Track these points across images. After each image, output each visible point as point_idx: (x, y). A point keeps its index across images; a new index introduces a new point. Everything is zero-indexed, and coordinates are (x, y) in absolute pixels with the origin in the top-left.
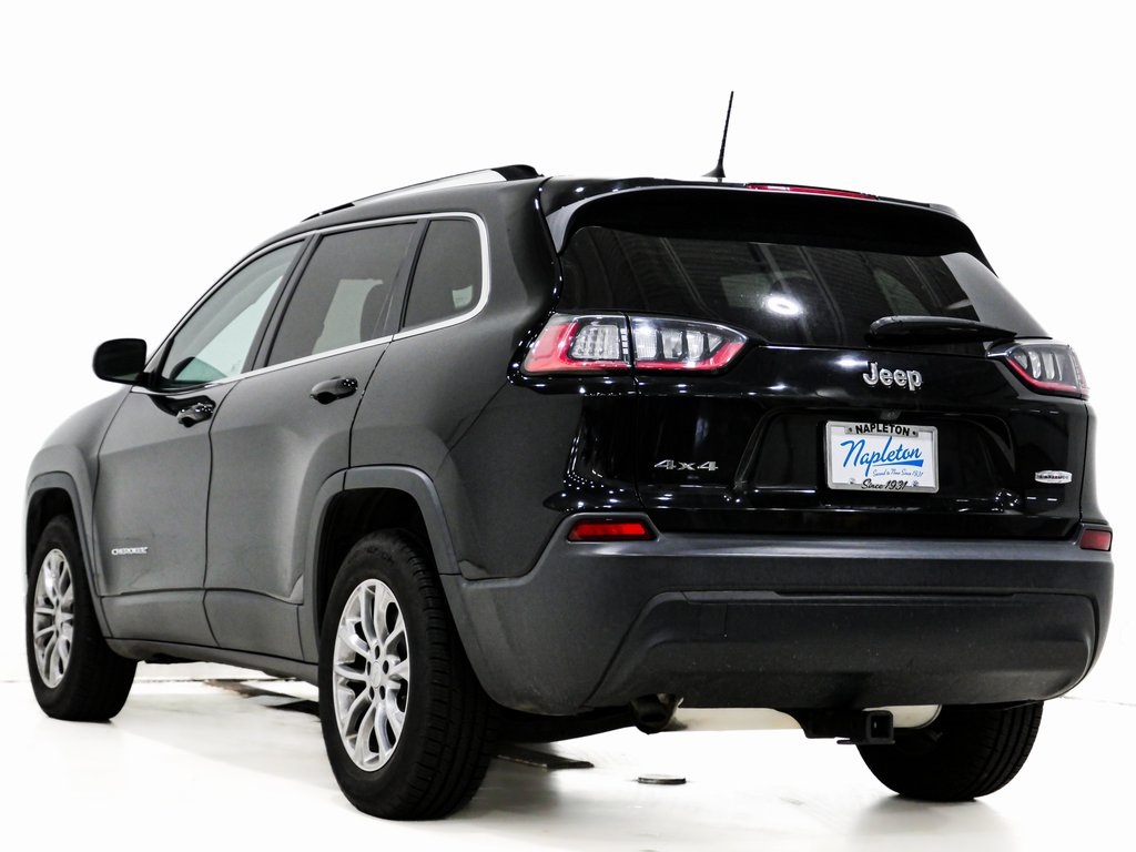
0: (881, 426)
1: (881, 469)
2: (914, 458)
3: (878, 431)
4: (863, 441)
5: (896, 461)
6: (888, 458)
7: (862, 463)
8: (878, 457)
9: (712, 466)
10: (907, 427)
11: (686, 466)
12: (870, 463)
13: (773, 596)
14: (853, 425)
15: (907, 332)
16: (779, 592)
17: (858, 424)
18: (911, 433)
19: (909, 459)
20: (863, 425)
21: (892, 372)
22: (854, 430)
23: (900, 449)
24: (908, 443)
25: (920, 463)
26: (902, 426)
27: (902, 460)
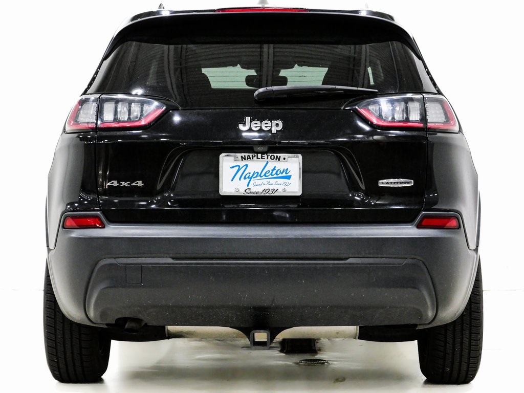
0: (260, 155)
1: (259, 182)
2: (284, 174)
3: (257, 158)
4: (247, 165)
5: (270, 176)
6: (265, 175)
7: (245, 178)
8: (258, 175)
9: (140, 184)
10: (279, 155)
11: (124, 184)
12: (251, 178)
13: (170, 261)
14: (239, 155)
15: (285, 96)
16: (173, 258)
17: (243, 154)
18: (282, 159)
19: (280, 175)
20: (247, 155)
21: (261, 122)
22: (240, 158)
23: (274, 169)
24: (280, 165)
25: (289, 177)
26: (275, 155)
27: (275, 176)
